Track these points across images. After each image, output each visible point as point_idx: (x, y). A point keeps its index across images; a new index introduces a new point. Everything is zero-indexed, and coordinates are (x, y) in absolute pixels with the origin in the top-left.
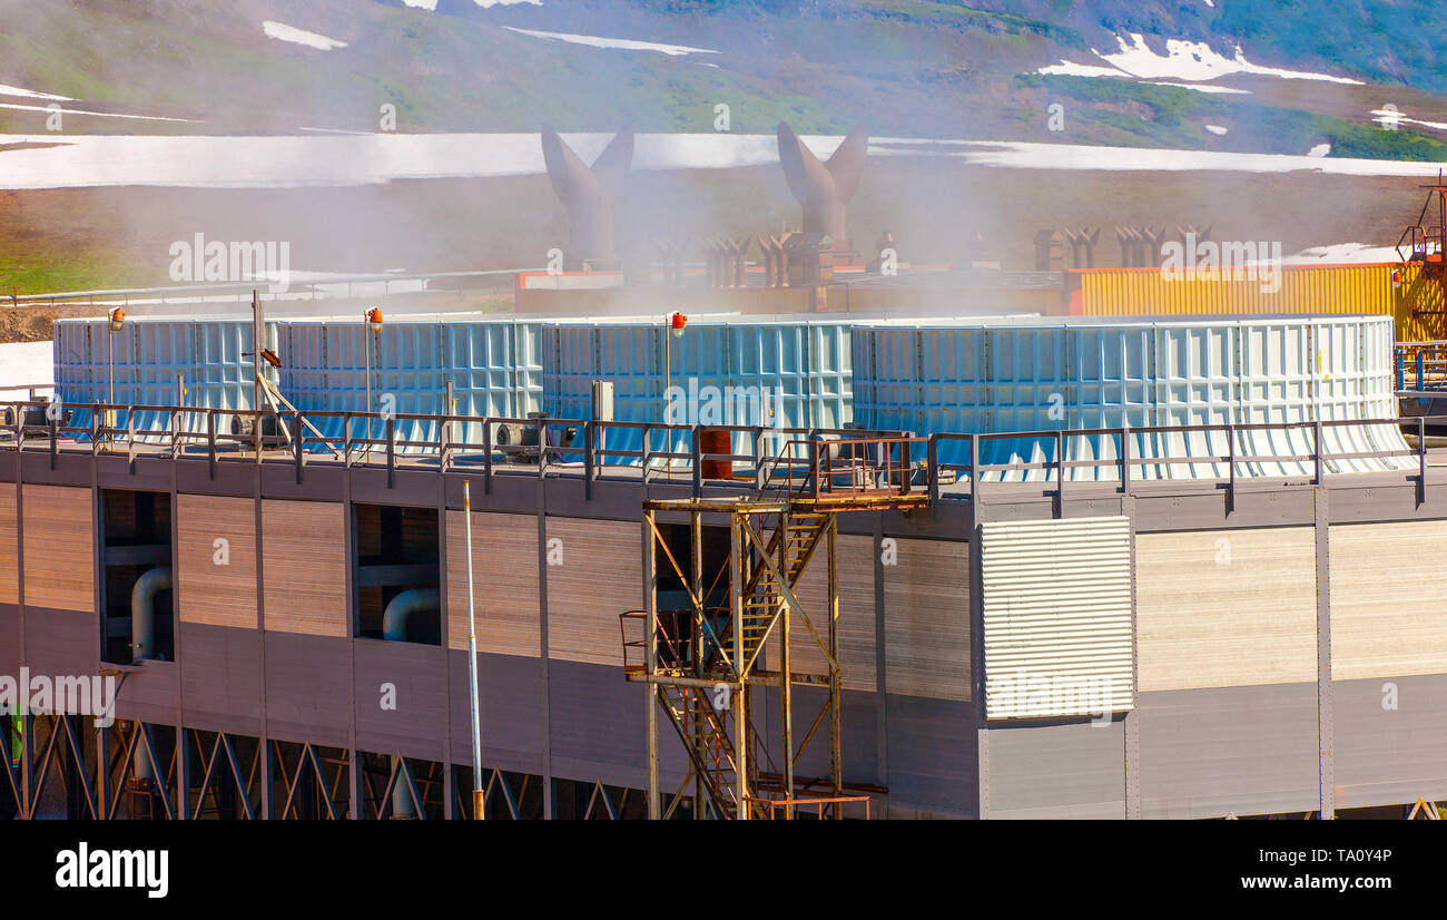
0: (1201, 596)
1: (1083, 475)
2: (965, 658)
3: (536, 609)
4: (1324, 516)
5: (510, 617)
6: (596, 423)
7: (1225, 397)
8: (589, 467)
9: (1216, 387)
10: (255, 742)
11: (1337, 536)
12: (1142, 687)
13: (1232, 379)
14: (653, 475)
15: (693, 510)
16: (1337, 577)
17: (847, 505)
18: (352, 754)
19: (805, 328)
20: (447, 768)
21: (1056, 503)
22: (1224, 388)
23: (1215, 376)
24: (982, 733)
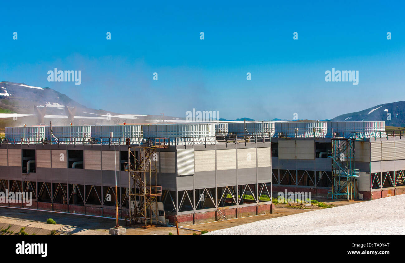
0: (202, 159)
1: (180, 144)
2: (174, 167)
3: (100, 163)
4: (216, 149)
5: (95, 164)
6: (111, 138)
7: (198, 134)
8: (110, 144)
9: (197, 132)
10: (50, 183)
11: (218, 151)
12: (195, 171)
13: (199, 131)
14: (120, 145)
15: (134, 148)
16: (217, 157)
17: (159, 147)
18: (68, 184)
19: (131, 126)
20: (84, 185)
21: (185, 147)
22: (198, 132)
23: (197, 131)
24: (177, 177)
